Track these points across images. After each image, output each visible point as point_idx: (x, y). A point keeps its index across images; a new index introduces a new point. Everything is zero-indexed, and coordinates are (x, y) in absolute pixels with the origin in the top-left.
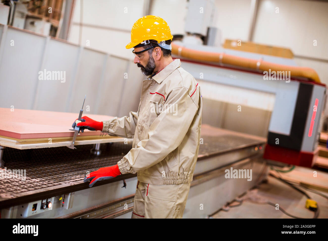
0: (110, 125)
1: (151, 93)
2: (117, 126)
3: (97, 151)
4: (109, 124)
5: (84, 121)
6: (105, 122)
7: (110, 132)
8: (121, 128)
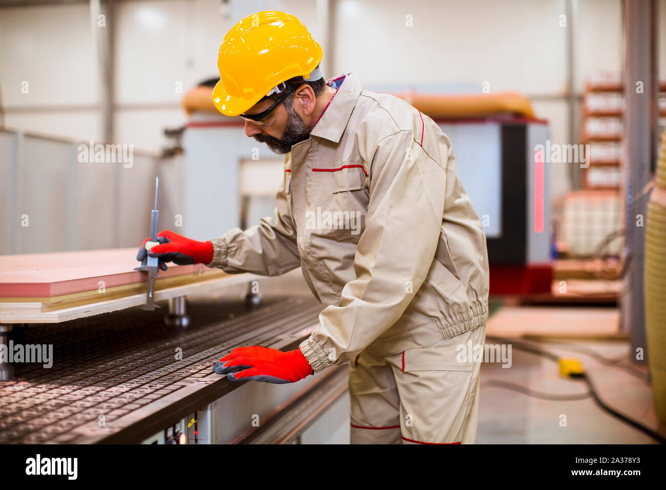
0: (228, 248)
1: (314, 170)
2: (245, 249)
3: (180, 317)
4: (226, 247)
5: (166, 241)
6: (217, 241)
7: (229, 264)
8: (257, 254)
